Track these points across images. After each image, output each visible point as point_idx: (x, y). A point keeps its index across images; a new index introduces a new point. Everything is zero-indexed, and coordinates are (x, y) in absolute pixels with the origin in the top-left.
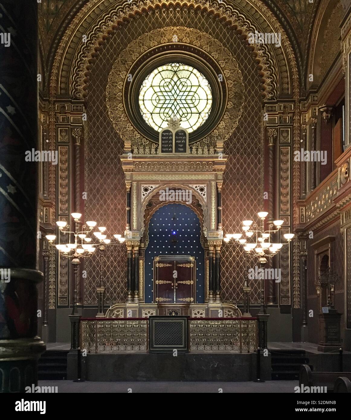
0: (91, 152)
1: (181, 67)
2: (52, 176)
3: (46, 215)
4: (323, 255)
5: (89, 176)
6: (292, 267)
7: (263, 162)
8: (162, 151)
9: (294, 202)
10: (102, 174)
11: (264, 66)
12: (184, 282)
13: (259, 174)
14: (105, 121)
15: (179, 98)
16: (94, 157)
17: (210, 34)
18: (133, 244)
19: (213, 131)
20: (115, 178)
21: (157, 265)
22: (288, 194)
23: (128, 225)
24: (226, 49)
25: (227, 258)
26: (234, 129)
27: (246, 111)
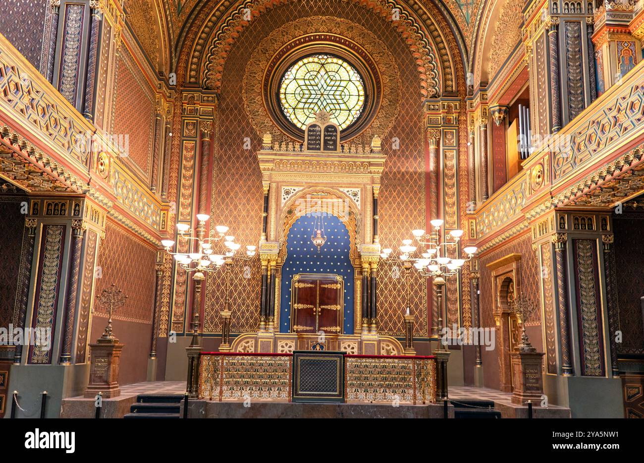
0: (222, 149)
1: (330, 60)
2: (174, 175)
3: (163, 221)
4: (503, 277)
5: (218, 176)
6: (461, 291)
7: (424, 167)
8: (309, 149)
9: (462, 214)
10: (233, 175)
12: (329, 307)
13: (420, 180)
14: (240, 115)
15: (326, 93)
16: (225, 155)
18: (269, 258)
19: (366, 130)
20: (249, 180)
21: (297, 285)
22: (454, 204)
23: (264, 234)
25: (382, 278)
26: (389, 129)
27: (403, 109)
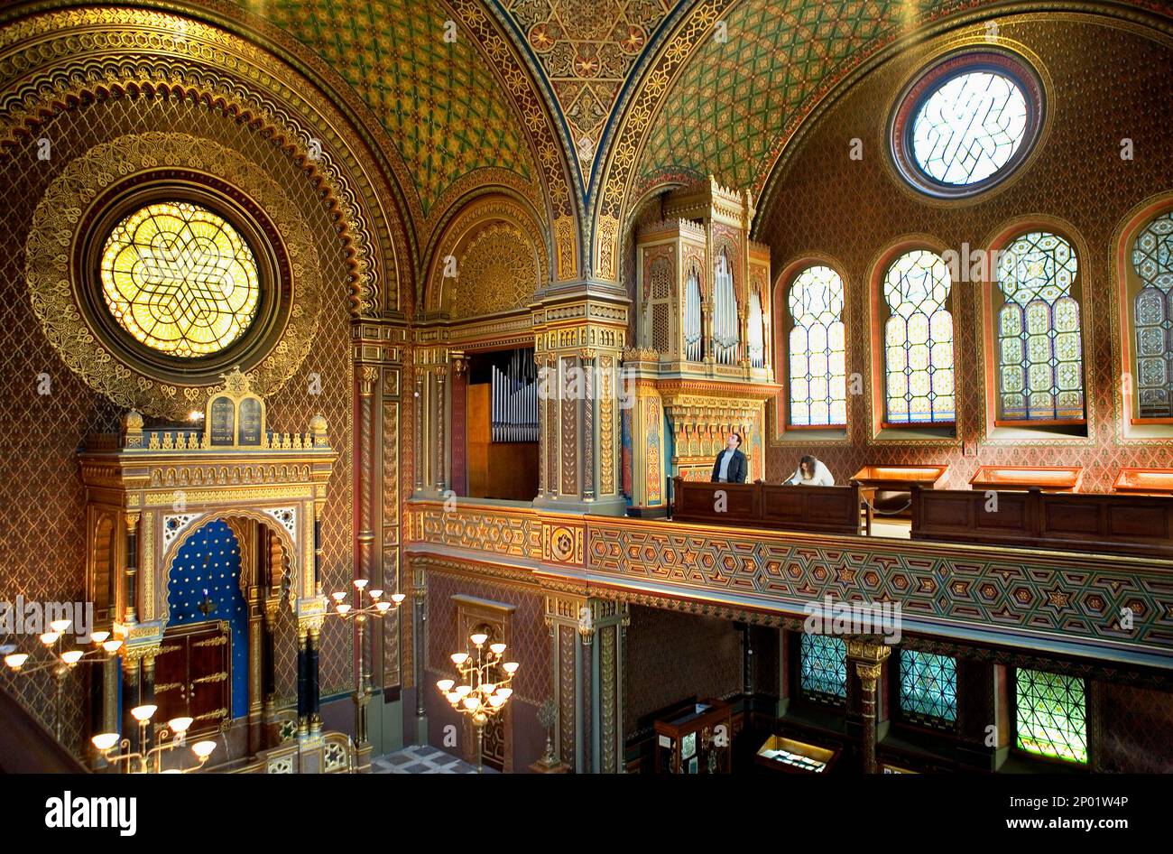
1: (200, 215)
7: (351, 422)
11: (358, 251)
13: (345, 445)
14: (19, 316)
15: (192, 277)
17: (264, 168)
19: (266, 360)
24: (292, 203)
26: (303, 358)
27: (324, 325)
